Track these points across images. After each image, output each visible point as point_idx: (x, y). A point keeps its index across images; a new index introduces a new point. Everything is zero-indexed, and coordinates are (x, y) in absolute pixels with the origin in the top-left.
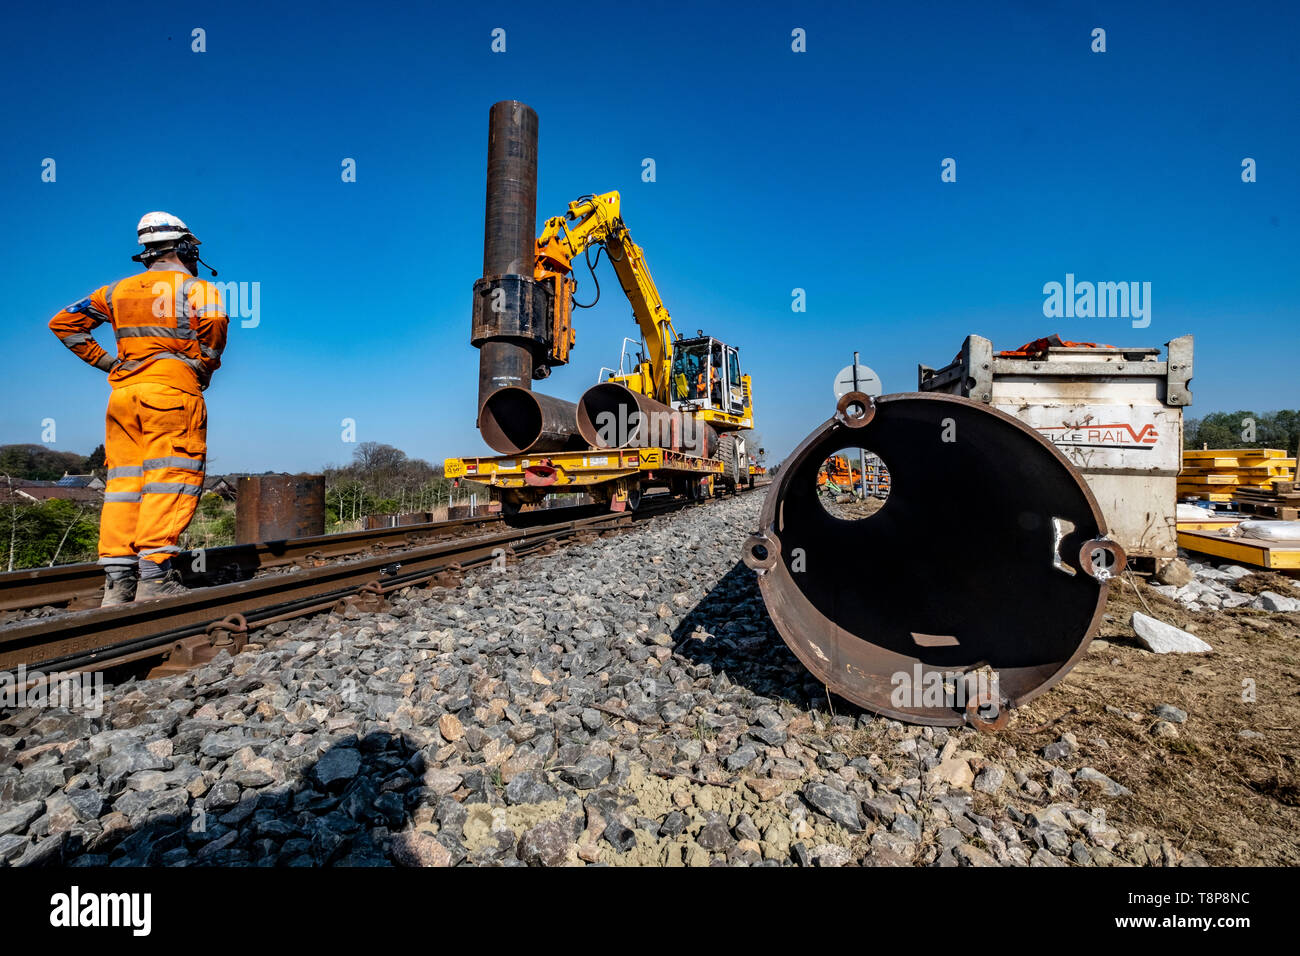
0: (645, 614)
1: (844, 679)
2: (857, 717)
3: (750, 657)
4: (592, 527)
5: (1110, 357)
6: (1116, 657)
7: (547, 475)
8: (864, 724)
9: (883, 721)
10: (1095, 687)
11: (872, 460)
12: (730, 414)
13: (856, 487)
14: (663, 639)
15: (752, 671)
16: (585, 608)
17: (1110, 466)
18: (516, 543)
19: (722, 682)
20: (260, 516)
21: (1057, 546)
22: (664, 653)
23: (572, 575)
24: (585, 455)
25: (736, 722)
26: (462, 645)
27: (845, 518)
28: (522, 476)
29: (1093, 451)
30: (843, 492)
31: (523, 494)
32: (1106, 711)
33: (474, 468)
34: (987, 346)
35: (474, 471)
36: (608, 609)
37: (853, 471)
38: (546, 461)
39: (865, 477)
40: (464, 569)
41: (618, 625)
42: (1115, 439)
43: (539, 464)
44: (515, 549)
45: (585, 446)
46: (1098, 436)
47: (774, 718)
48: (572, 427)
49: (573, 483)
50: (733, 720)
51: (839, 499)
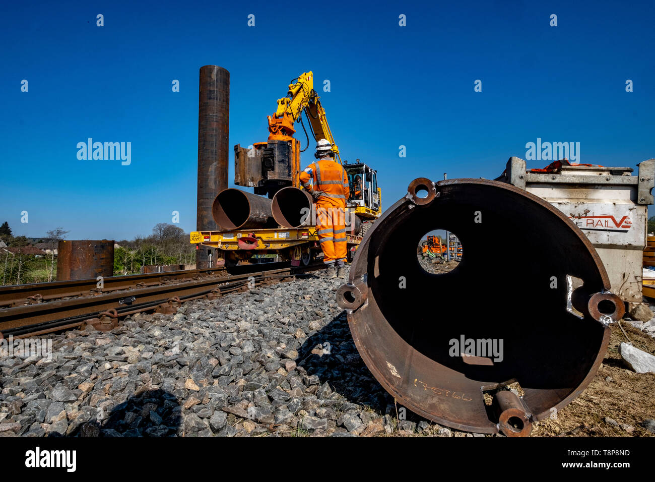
0: (286, 336)
1: (410, 393)
2: (418, 423)
3: (352, 368)
4: (277, 275)
5: (601, 173)
6: (608, 375)
7: (252, 243)
8: (423, 429)
9: (437, 427)
10: (596, 399)
11: (454, 239)
12: (373, 210)
13: (444, 254)
14: (293, 354)
15: (351, 380)
16: (245, 330)
17: (600, 242)
18: (223, 285)
19: (325, 390)
20: (71, 264)
21: (570, 295)
22: (291, 365)
23: (247, 307)
24: (276, 231)
25: (326, 425)
26: (144, 358)
27: (435, 273)
28: (236, 243)
29: (589, 232)
30: (436, 257)
31: (238, 254)
32: (605, 422)
33: (208, 238)
34: (523, 164)
35: (208, 240)
36: (260, 332)
37: (443, 245)
38: (251, 234)
39: (449, 249)
40: (182, 301)
41: (264, 344)
42: (604, 225)
43: (247, 236)
44: (221, 288)
45: (276, 225)
46: (593, 223)
47: (356, 422)
48: (269, 215)
49: (268, 248)
50: (324, 423)
51: (433, 261)
